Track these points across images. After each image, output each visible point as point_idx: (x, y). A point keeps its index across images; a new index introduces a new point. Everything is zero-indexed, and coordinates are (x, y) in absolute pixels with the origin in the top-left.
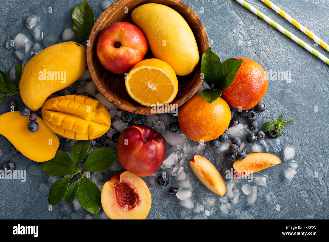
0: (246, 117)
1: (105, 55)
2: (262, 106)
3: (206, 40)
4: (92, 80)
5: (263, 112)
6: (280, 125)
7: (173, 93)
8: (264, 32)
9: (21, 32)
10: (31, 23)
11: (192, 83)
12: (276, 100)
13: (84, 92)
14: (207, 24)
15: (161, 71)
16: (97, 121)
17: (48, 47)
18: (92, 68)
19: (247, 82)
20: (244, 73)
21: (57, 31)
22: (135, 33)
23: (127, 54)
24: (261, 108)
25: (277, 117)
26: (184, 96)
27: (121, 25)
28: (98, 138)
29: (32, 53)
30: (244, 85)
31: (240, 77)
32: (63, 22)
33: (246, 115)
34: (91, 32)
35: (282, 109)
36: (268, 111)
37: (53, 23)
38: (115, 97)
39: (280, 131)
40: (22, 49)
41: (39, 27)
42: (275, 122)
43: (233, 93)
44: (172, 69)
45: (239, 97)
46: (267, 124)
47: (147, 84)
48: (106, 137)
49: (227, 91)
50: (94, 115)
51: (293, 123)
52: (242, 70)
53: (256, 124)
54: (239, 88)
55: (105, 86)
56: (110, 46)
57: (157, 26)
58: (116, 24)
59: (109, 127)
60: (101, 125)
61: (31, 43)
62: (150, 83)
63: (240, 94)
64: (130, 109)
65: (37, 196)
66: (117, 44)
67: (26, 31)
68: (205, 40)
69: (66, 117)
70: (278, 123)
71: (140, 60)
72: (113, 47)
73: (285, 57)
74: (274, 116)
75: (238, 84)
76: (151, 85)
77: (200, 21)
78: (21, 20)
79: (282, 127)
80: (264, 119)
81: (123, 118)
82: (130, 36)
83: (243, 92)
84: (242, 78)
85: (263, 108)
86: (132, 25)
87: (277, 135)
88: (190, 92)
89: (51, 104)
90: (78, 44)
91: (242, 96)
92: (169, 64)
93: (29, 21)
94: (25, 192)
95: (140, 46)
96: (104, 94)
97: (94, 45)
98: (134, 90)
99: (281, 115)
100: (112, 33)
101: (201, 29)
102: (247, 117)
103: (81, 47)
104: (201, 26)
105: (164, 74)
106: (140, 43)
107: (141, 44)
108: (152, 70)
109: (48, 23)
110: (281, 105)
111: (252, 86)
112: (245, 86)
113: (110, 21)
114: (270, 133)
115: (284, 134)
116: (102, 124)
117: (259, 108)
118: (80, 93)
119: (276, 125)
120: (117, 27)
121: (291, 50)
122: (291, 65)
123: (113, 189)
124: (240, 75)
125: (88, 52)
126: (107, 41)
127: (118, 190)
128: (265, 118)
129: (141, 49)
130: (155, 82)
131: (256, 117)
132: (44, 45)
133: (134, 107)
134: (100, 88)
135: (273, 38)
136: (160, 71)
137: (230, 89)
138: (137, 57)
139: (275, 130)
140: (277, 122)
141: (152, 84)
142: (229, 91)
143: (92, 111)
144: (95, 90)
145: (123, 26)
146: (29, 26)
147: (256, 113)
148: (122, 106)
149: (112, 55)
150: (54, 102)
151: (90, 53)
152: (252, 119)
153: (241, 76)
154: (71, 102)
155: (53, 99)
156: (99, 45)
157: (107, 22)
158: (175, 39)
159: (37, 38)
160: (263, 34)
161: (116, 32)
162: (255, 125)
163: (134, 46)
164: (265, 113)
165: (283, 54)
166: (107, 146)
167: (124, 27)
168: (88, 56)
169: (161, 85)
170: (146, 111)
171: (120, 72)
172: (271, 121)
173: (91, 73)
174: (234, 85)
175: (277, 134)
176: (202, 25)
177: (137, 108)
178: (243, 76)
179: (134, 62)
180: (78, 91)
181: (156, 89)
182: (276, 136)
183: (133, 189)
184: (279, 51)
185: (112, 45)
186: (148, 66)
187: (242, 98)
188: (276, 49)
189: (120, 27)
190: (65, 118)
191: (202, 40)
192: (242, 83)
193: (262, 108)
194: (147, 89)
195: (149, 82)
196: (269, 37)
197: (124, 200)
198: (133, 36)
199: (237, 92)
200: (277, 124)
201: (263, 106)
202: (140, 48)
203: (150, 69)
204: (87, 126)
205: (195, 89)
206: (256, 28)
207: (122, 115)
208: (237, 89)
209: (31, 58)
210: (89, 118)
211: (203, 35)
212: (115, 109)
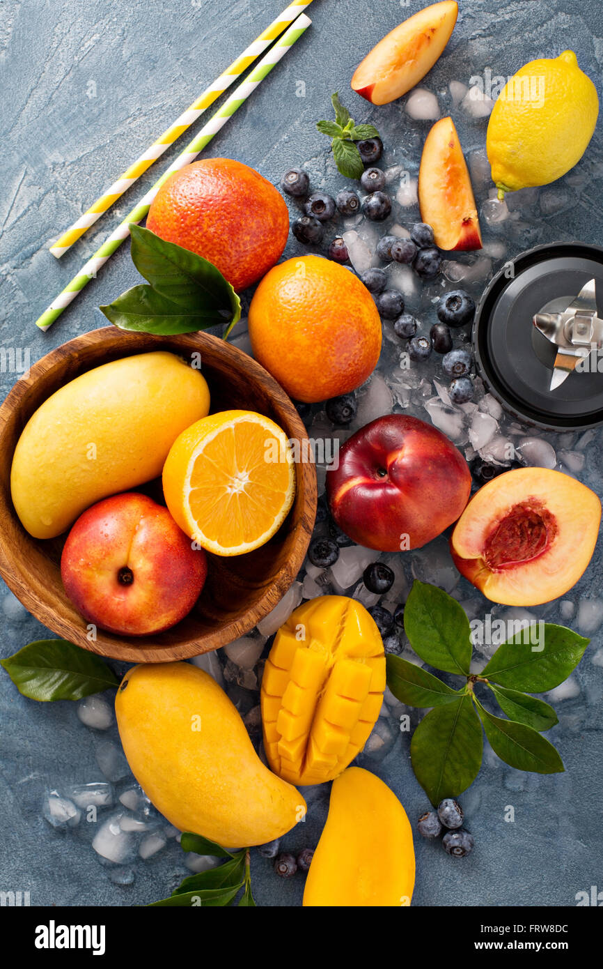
0: (323, 225)
1: (153, 613)
2: (293, 179)
3: (113, 333)
4: (221, 646)
5: (310, 176)
6: (346, 130)
7: (258, 425)
8: (90, 175)
9: (89, 843)
10: (64, 814)
11: (228, 372)
12: (277, 141)
13: (254, 670)
14: (68, 331)
15: (197, 456)
16: (335, 635)
17: (130, 769)
18: (187, 649)
19: (198, 211)
20: (175, 221)
21: (85, 742)
22: (92, 529)
23: (149, 551)
24: (298, 182)
25: (324, 139)
26: (266, 395)
27: (72, 568)
28: (380, 630)
29: (147, 811)
30: (206, 219)
31: (186, 231)
32: (63, 727)
33: (318, 222)
34: (91, 649)
35: (301, 124)
36: (307, 162)
37: (64, 756)
38: (268, 585)
39: (363, 131)
40: (135, 839)
41: (75, 794)
42: (338, 144)
43: (230, 250)
44: (191, 428)
45: (241, 232)
46: (342, 166)
47: (233, 496)
48: (377, 610)
49: (229, 268)
50: (318, 643)
51: (340, 95)
52: (169, 226)
53: (343, 196)
54: (215, 232)
55: (237, 611)
56: (128, 598)
57: (73, 467)
58: (67, 580)
59: (349, 601)
60: (345, 624)
61: (120, 816)
62: (231, 487)
63: (234, 230)
64: (301, 542)
65: (540, 800)
66: (121, 577)
67: (87, 830)
68: (112, 337)
69: (325, 720)
70: (340, 136)
71: (166, 515)
72: (130, 589)
73: (160, 115)
74: (321, 147)
75: (204, 235)
76: (236, 485)
77: (59, 350)
78: (57, 843)
79: (352, 123)
80: (329, 173)
81: (327, 561)
82: (102, 544)
83: (226, 222)
84: (186, 226)
85: (299, 176)
86: (69, 538)
87: (373, 138)
88: (255, 378)
89: (287, 759)
90: (121, 685)
91: (237, 224)
92: (177, 435)
93: (58, 822)
94: (528, 834)
95: (127, 515)
96: (260, 614)
97: (125, 642)
98: (249, 532)
99: (316, 127)
100: (94, 593)
101: (80, 348)
102: (323, 221)
103: (130, 677)
104: (75, 348)
105: (204, 450)
106: (120, 514)
107: (124, 512)
108: (193, 483)
109: (63, 768)
110: (292, 127)
111: (209, 198)
112: (209, 216)
113: (59, 597)
114: (369, 157)
115: (372, 119)
116: (343, 621)
117: (299, 188)
118: (256, 681)
119: (347, 141)
120: (75, 578)
121: (140, 99)
122: (180, 99)
123: (502, 574)
124: (181, 230)
125: (144, 660)
126: (113, 607)
127: (504, 560)
128: (326, 171)
129: (137, 512)
130: (227, 475)
131: (325, 195)
132: (125, 780)
133: (295, 531)
134: (242, 624)
135: (108, 148)
136: (197, 460)
137: (219, 257)
138: (157, 524)
139: (360, 142)
140: (338, 138)
141: (233, 482)
142: (225, 259)
143: (308, 647)
144: (247, 638)
145: (74, 561)
146: (72, 819)
147: (312, 197)
148: (293, 566)
149: (152, 591)
150: (280, 753)
151: (147, 652)
152: (328, 207)
153: (183, 228)
154: (282, 708)
155: (273, 755)
156: (126, 629)
157: (61, 605)
158: (109, 418)
159: (106, 799)
160: (95, 175)
161: (89, 580)
162: (346, 200)
163: (127, 531)
164: (314, 173)
165: (151, 121)
166: (401, 606)
167: (76, 560)
168: (153, 659)
169: (235, 457)
170: (307, 497)
171: (199, 570)
172: (335, 156)
173: (201, 651)
174: (206, 246)
175: (371, 137)
176: (72, 344)
177: (299, 524)
178: (182, 223)
179: (172, 533)
180: (251, 686)
181: (247, 471)
182: (376, 142)
183: (501, 522)
184: (143, 133)
185: (126, 593)
186: (183, 492)
187: (243, 223)
188: (138, 140)
189: (76, 570)
190: (329, 723)
191: (112, 344)
192: (200, 226)
193: (299, 179)
194: (246, 496)
195: (225, 489)
196: (103, 160)
197: (529, 542)
198: (102, 533)
199: (225, 237)
200: (344, 137)
201: (294, 176)
202: (134, 516)
203: (192, 486)
204: (350, 661)
205: (247, 365)
206: (77, 196)
207: (317, 565)
208: (218, 238)
209: (161, 815)
210: (329, 657)
211: (97, 340)
212: (300, 584)
